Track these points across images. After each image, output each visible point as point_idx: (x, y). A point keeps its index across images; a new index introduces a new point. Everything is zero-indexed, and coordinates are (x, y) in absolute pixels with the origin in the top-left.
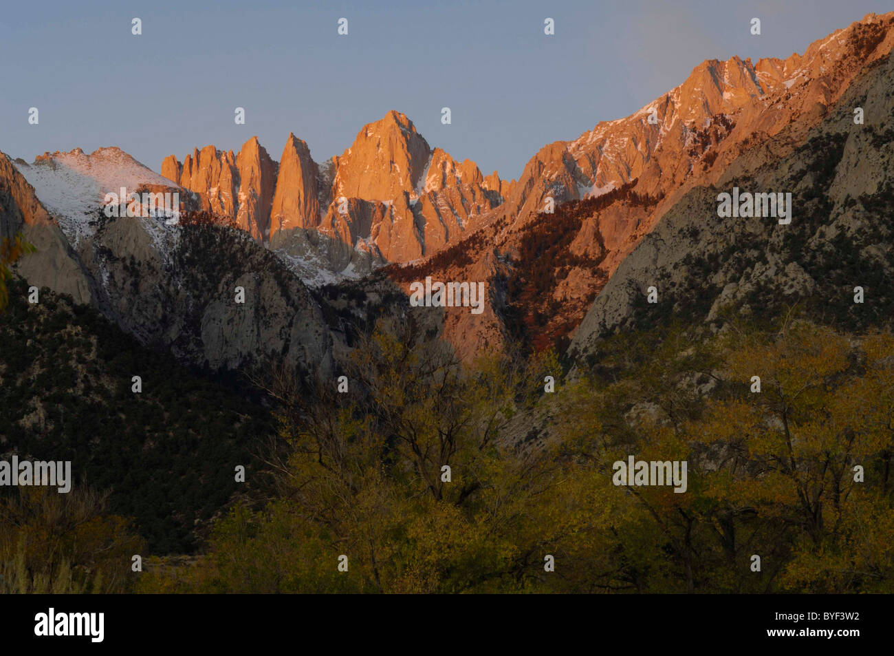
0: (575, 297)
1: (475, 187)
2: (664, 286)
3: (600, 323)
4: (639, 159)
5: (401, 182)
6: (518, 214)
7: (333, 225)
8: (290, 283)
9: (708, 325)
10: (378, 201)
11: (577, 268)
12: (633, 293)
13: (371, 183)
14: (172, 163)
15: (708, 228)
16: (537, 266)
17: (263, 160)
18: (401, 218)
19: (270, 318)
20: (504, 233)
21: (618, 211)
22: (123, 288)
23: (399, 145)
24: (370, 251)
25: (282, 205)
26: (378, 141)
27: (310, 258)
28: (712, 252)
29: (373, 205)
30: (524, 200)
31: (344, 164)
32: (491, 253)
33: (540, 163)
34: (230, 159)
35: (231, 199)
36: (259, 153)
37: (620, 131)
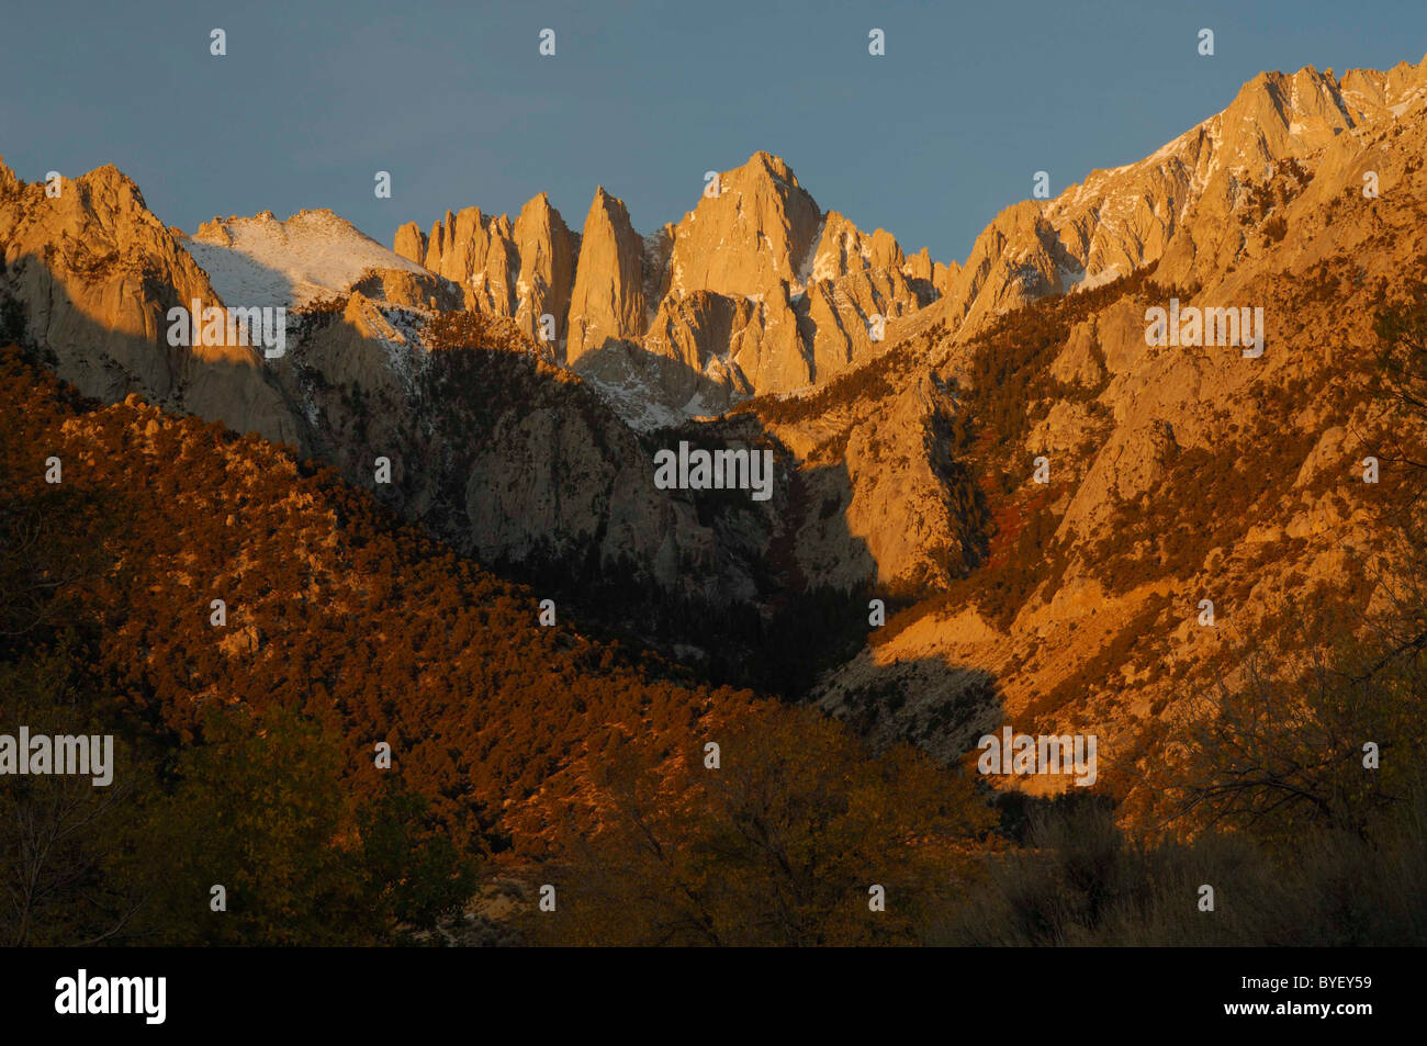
0: (1061, 447)
1: (894, 274)
2: (1219, 432)
3: (1109, 490)
4: (1157, 231)
5: (775, 264)
6: (965, 316)
7: (669, 333)
8: (607, 425)
9: (1297, 494)
10: (741, 296)
11: (1063, 402)
12: (1162, 442)
13: (727, 266)
14: (411, 234)
15: (1281, 338)
16: (999, 398)
17: (555, 229)
18: (777, 322)
19: (575, 481)
20: (943, 346)
21: (1127, 312)
22: (341, 434)
23: (772, 206)
24: (728, 374)
25: (586, 301)
26: (737, 202)
27: (634, 385)
28: (1294, 376)
29: (732, 301)
30: (974, 293)
31: (682, 236)
32: (926, 377)
33: (1000, 235)
34: (503, 228)
35: (505, 290)
36: (550, 220)
37: (1126, 184)
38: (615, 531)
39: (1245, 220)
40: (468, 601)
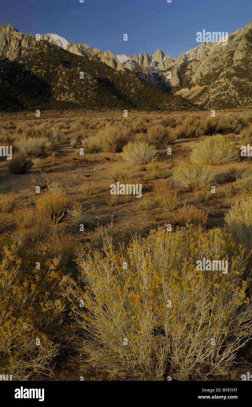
0: (188, 74)
1: (171, 60)
5: (161, 59)
7: (152, 65)
11: (188, 70)
12: (201, 74)
13: (157, 59)
16: (183, 70)
17: (142, 56)
18: (161, 64)
20: (177, 66)
21: (194, 62)
23: (160, 54)
24: (158, 68)
25: (145, 63)
26: (157, 53)
29: (158, 62)
30: (179, 61)
31: (153, 56)
33: (181, 56)
34: (138, 56)
35: (138, 61)
37: (192, 51)
38: (151, 82)
39: (204, 54)
40: (152, 87)
